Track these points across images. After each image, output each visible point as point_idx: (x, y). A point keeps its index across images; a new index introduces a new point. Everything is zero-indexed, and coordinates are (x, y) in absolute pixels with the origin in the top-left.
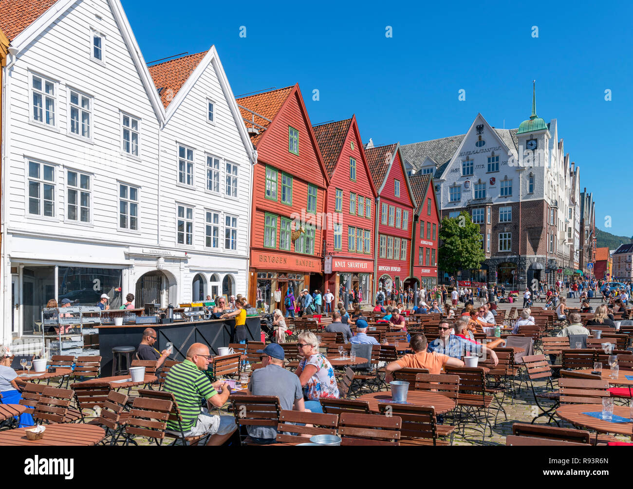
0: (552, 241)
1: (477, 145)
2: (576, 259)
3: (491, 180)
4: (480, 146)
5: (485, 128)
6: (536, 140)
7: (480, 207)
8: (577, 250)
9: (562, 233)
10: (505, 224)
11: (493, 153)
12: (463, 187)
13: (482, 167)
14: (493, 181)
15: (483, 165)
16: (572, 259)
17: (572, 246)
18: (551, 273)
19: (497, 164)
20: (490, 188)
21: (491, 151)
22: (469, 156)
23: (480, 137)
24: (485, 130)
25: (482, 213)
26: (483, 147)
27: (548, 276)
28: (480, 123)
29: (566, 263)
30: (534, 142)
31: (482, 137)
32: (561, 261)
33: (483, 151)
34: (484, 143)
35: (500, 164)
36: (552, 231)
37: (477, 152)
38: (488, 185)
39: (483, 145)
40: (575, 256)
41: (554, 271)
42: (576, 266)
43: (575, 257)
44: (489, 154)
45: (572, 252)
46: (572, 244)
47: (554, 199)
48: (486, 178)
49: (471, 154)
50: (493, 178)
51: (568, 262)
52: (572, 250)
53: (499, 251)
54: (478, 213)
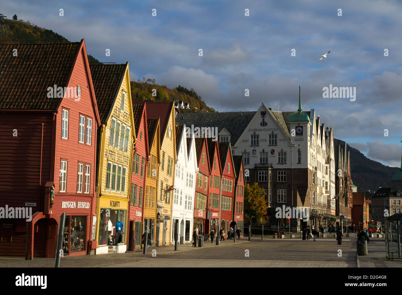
0: (313, 196)
1: (261, 125)
2: (333, 206)
3: (272, 151)
4: (264, 126)
5: (267, 114)
6: (302, 127)
7: (264, 169)
8: (333, 199)
9: (321, 189)
10: (282, 183)
11: (273, 132)
12: (251, 154)
13: (265, 141)
14: (273, 152)
15: (266, 140)
16: (329, 206)
17: (329, 197)
18: (314, 219)
19: (276, 140)
20: (271, 156)
21: (271, 131)
22: (256, 132)
23: (263, 120)
24: (267, 115)
25: (266, 174)
26: (266, 127)
27: (312, 222)
28: (263, 110)
29: (325, 211)
30: (300, 129)
31: (265, 120)
32: (320, 210)
33: (265, 130)
34: (266, 124)
35: (278, 140)
36: (314, 189)
37: (261, 130)
38: (270, 154)
39: (266, 126)
40: (331, 203)
41: (316, 218)
42: (333, 212)
43: (331, 205)
44: (270, 132)
45: (329, 201)
46: (328, 195)
47: (314, 166)
48: (268, 149)
49: (257, 131)
50: (273, 150)
51: (326, 209)
52: (329, 199)
53: (278, 202)
54: (263, 174)
